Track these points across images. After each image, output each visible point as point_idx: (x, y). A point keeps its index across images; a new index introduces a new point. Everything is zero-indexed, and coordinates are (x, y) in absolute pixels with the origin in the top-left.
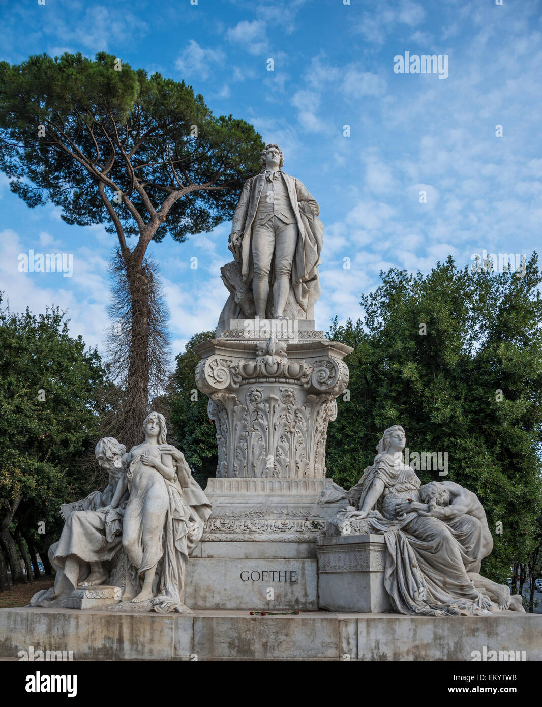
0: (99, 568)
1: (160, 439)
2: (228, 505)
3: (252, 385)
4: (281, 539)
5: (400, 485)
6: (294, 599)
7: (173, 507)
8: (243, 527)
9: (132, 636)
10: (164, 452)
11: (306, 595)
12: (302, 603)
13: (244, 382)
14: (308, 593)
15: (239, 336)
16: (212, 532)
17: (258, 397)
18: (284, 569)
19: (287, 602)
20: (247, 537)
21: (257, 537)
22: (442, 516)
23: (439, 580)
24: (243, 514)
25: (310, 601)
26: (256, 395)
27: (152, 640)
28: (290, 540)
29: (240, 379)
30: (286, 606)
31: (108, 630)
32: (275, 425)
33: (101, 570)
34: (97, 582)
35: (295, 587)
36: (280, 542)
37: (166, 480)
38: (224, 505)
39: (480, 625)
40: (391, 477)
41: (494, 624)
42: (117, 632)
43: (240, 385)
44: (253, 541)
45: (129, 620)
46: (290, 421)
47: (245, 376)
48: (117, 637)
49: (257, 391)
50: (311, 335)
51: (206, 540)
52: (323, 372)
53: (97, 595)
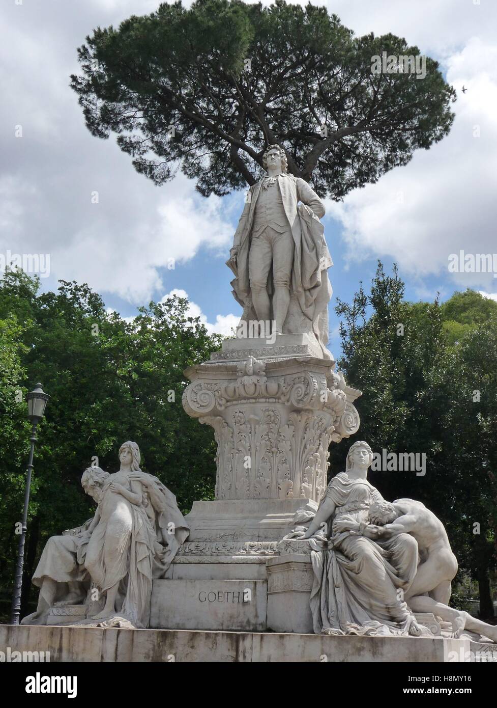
0: (76, 588)
1: (132, 467)
2: (206, 528)
3: (236, 407)
4: (244, 561)
5: (350, 505)
6: (245, 620)
7: (136, 530)
8: (214, 550)
9: (69, 646)
10: (133, 479)
11: (256, 616)
12: (253, 624)
13: (229, 404)
14: (259, 614)
15: (227, 357)
16: (185, 554)
17: (241, 418)
18: (238, 591)
19: (240, 622)
20: (213, 559)
21: (223, 559)
22: (374, 536)
23: (365, 602)
24: (218, 536)
25: (260, 622)
26: (239, 416)
27: (84, 650)
28: (252, 562)
29: (224, 402)
30: (238, 626)
31: (52, 641)
32: (256, 446)
33: (78, 591)
34: (71, 601)
35: (247, 608)
36: (243, 563)
37: (133, 505)
38: (202, 528)
39: (366, 645)
40: (342, 496)
41: (380, 645)
42: (59, 642)
43: (226, 407)
44: (219, 563)
45: (68, 631)
46: (272, 441)
47: (228, 398)
48: (57, 646)
49: (240, 412)
50: (295, 350)
51: (177, 562)
52: (300, 389)
53: (63, 612)
